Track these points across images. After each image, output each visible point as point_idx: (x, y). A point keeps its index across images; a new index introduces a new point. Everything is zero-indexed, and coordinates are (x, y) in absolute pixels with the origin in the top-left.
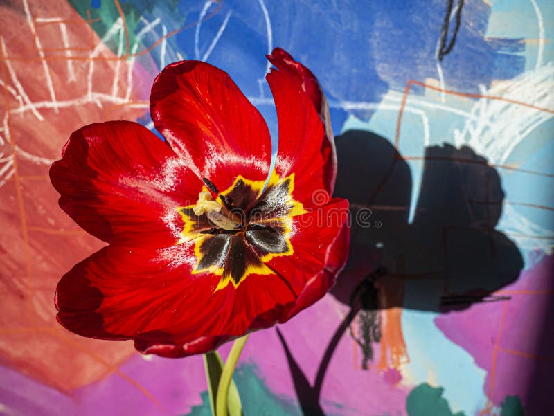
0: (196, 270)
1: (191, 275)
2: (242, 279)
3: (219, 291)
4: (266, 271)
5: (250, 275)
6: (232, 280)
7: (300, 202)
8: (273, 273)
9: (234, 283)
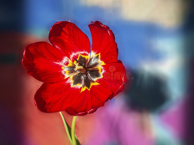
0: (72, 86)
1: (71, 88)
2: (90, 87)
3: (83, 92)
4: (97, 84)
5: (92, 86)
6: (87, 88)
7: (103, 61)
8: (99, 84)
9: (88, 89)
